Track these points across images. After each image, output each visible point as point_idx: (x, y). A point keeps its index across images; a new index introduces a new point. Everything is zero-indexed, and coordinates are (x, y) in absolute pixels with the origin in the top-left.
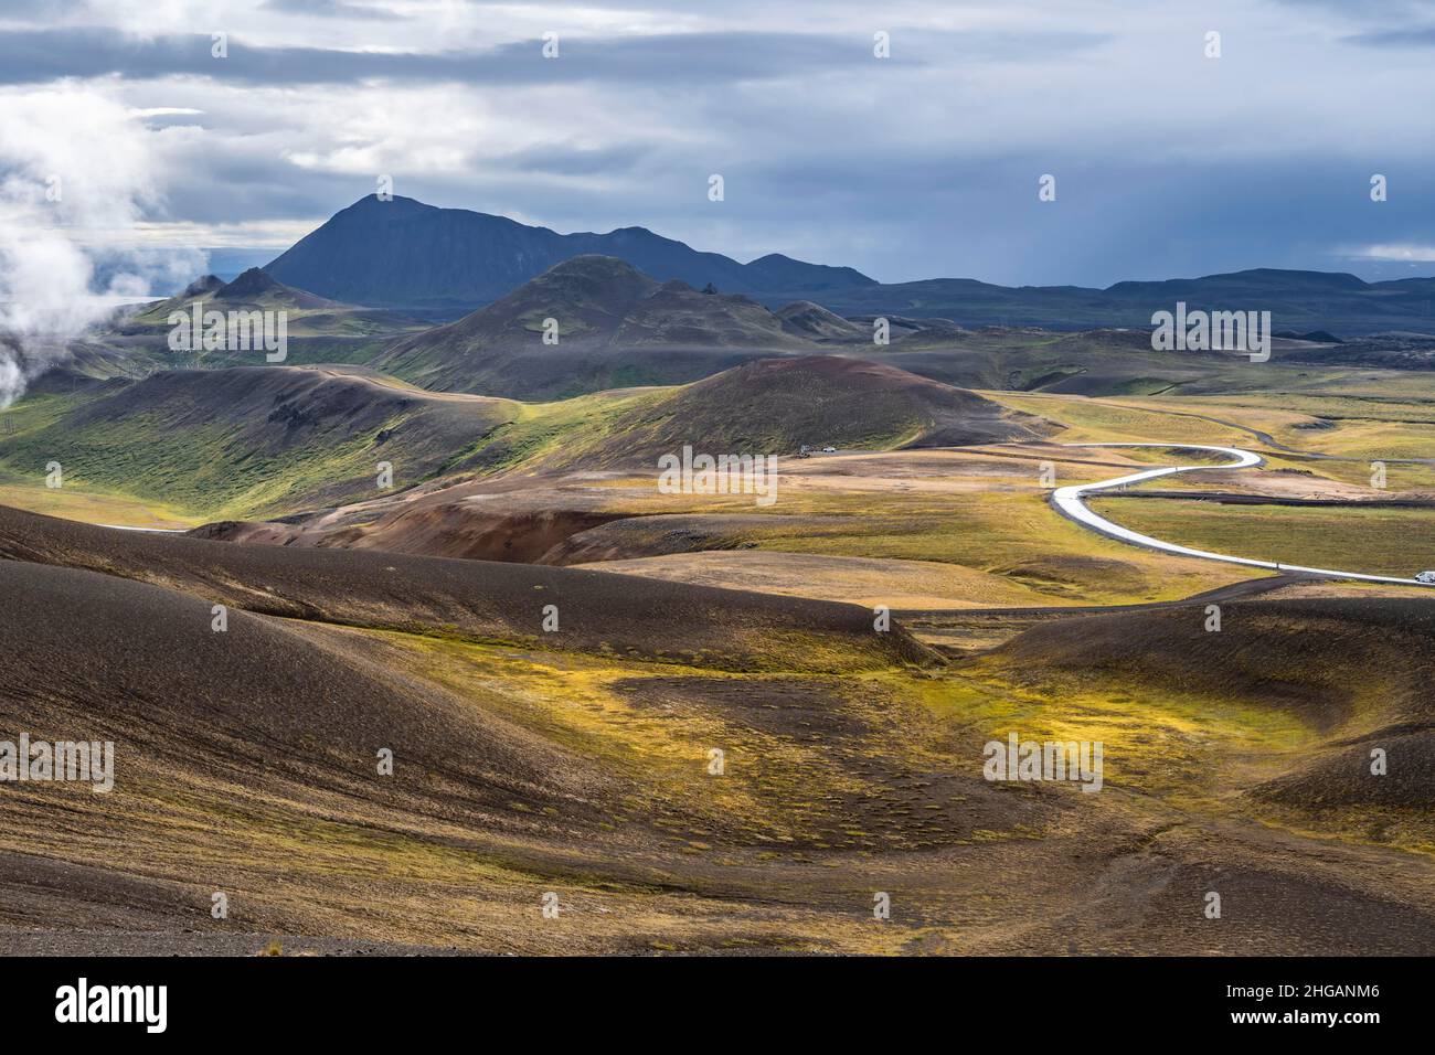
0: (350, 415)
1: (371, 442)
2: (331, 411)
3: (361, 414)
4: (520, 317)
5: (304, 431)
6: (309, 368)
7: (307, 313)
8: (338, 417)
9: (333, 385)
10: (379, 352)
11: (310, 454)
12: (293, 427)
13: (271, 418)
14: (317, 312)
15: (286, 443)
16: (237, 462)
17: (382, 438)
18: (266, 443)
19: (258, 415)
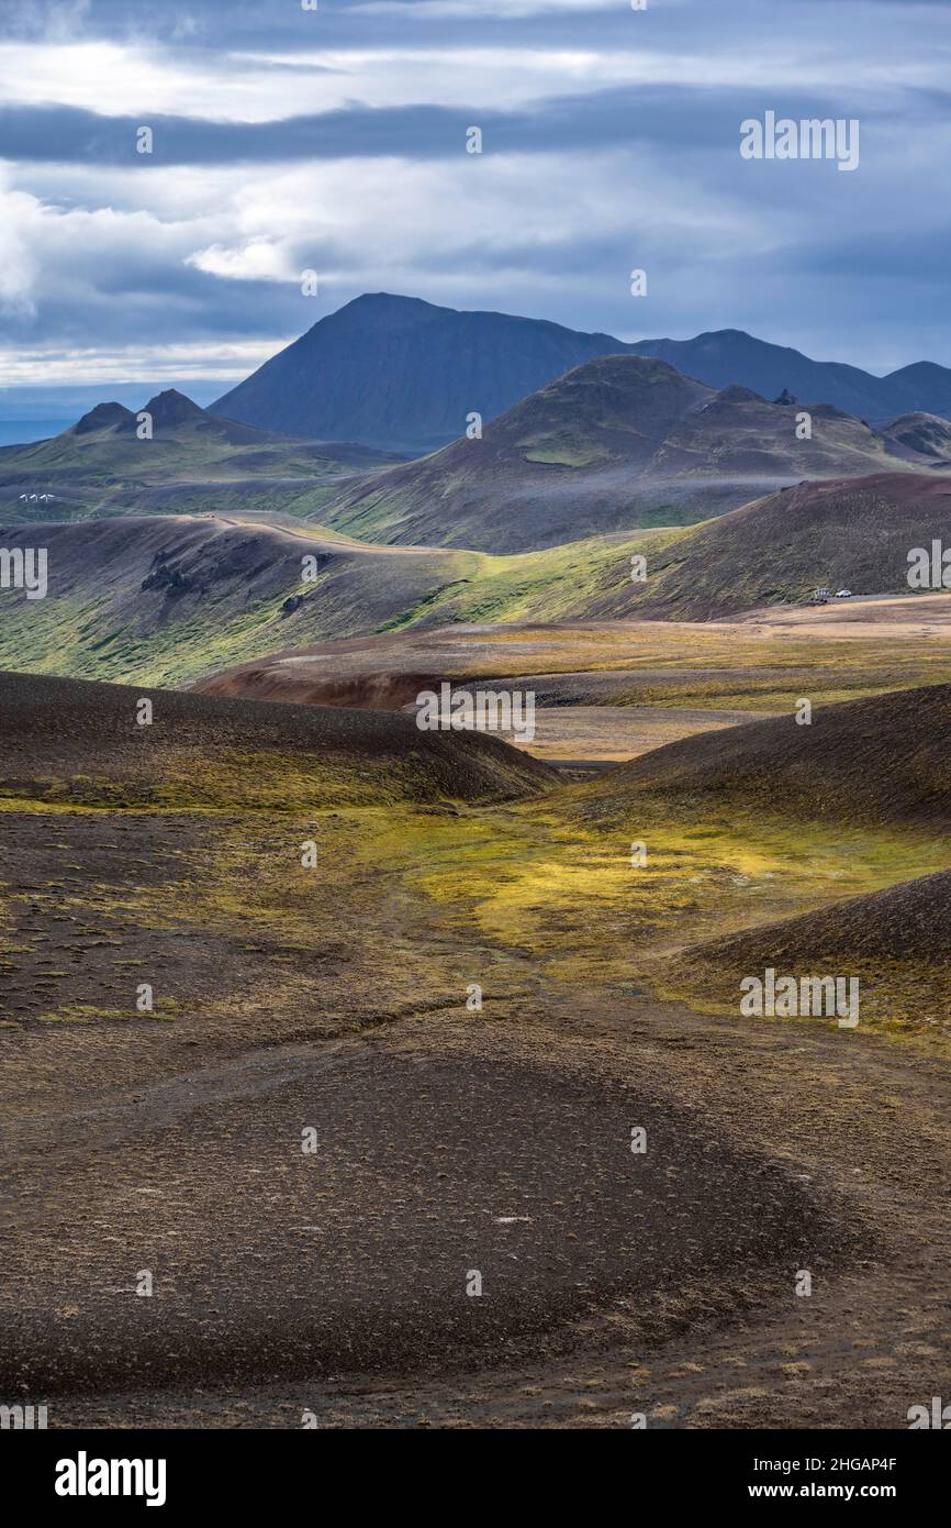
0: (250, 578)
1: (275, 614)
2: (223, 573)
3: (265, 576)
4: (519, 444)
5: (187, 603)
6: (202, 517)
7: (241, 450)
8: (234, 581)
9: (228, 538)
10: (329, 499)
11: (193, 634)
12: (173, 596)
13: (145, 586)
14: (257, 449)
15: (163, 618)
16: (96, 647)
17: (289, 608)
18: (136, 620)
19: (128, 581)
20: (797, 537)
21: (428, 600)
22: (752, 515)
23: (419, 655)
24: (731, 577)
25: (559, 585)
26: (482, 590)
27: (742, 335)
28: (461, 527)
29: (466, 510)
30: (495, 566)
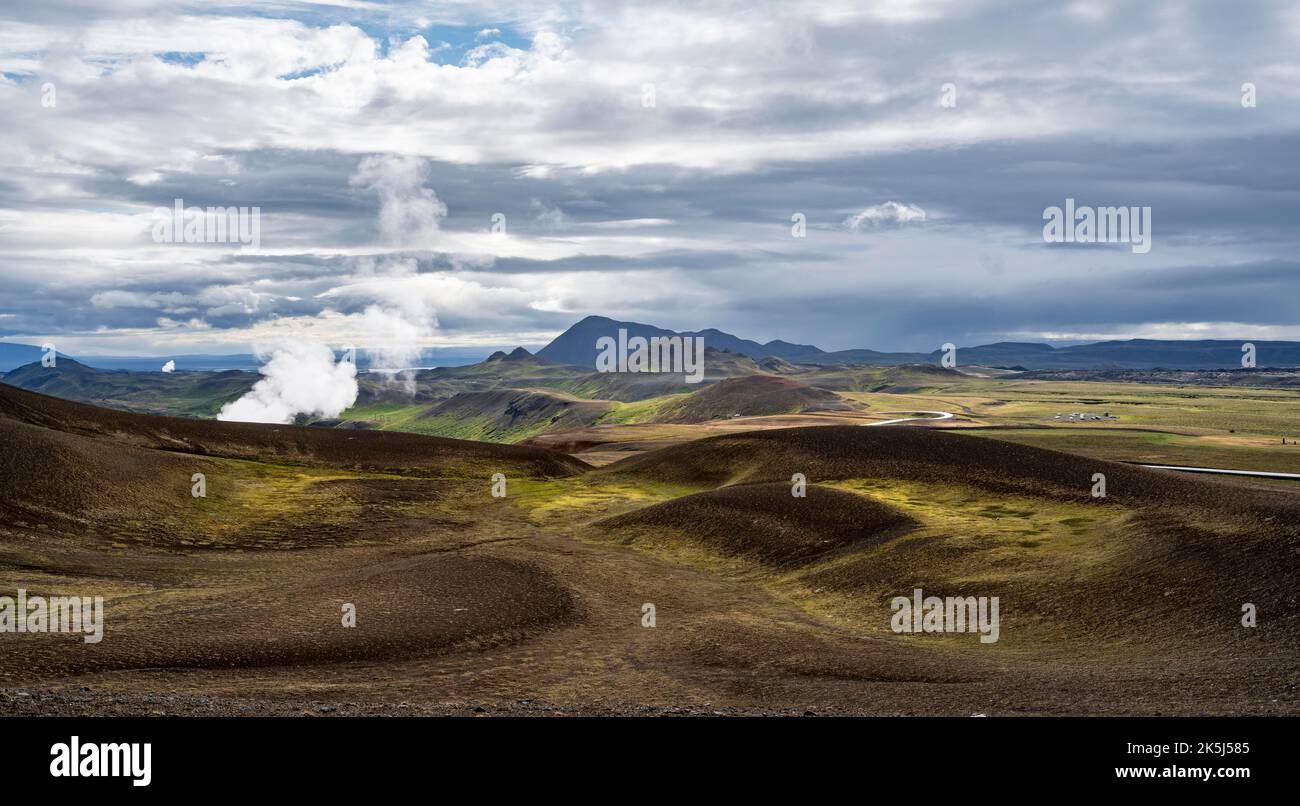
0: (541, 410)
1: (549, 422)
2: (532, 409)
3: (547, 409)
5: (520, 418)
6: (526, 390)
7: (544, 367)
8: (536, 411)
9: (534, 397)
10: (571, 384)
11: (521, 429)
12: (514, 417)
13: (506, 413)
14: (549, 367)
15: (511, 425)
16: (487, 434)
17: (554, 420)
18: (502, 425)
19: (500, 411)
20: (725, 397)
21: (601, 418)
22: (711, 389)
23: (587, 435)
24: (702, 411)
25: (645, 413)
26: (619, 415)
27: (716, 330)
28: (616, 394)
29: (618, 388)
30: (624, 406)
